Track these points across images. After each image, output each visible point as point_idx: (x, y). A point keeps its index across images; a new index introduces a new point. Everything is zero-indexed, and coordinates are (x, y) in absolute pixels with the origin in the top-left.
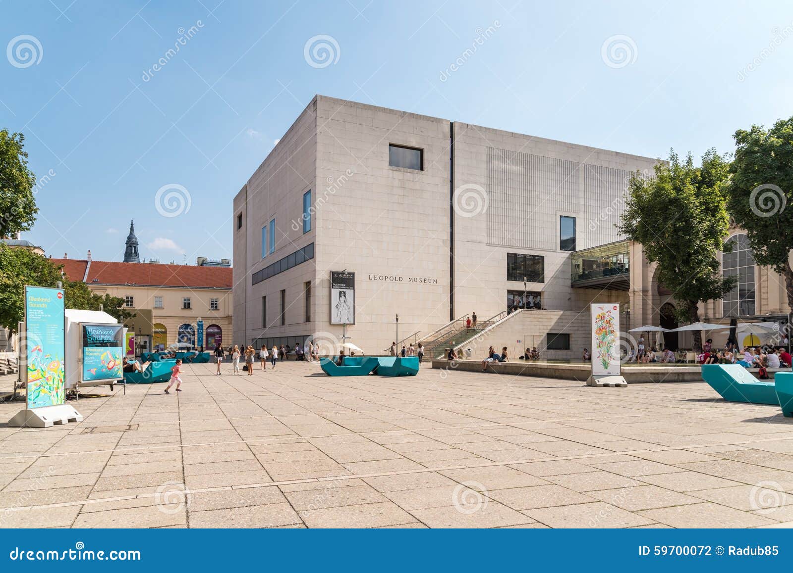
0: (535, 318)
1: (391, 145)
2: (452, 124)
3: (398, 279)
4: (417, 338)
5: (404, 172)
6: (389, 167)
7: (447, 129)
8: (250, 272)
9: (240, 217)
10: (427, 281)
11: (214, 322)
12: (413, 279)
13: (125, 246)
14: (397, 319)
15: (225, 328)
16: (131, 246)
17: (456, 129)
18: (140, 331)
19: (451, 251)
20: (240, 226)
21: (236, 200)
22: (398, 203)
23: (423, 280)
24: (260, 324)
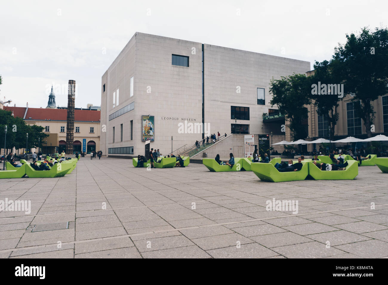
0: (238, 138)
1: (173, 55)
2: (203, 45)
3: (176, 119)
4: (178, 151)
5: (179, 68)
6: (172, 65)
7: (201, 47)
8: (108, 114)
9: (104, 86)
10: (191, 120)
11: (92, 139)
12: (184, 119)
13: (49, 97)
14: (172, 139)
15: (98, 143)
16: (51, 98)
17: (205, 48)
18: (51, 145)
19: (203, 105)
20: (104, 91)
21: (103, 77)
22: (176, 82)
23: (189, 119)
24: (112, 141)
